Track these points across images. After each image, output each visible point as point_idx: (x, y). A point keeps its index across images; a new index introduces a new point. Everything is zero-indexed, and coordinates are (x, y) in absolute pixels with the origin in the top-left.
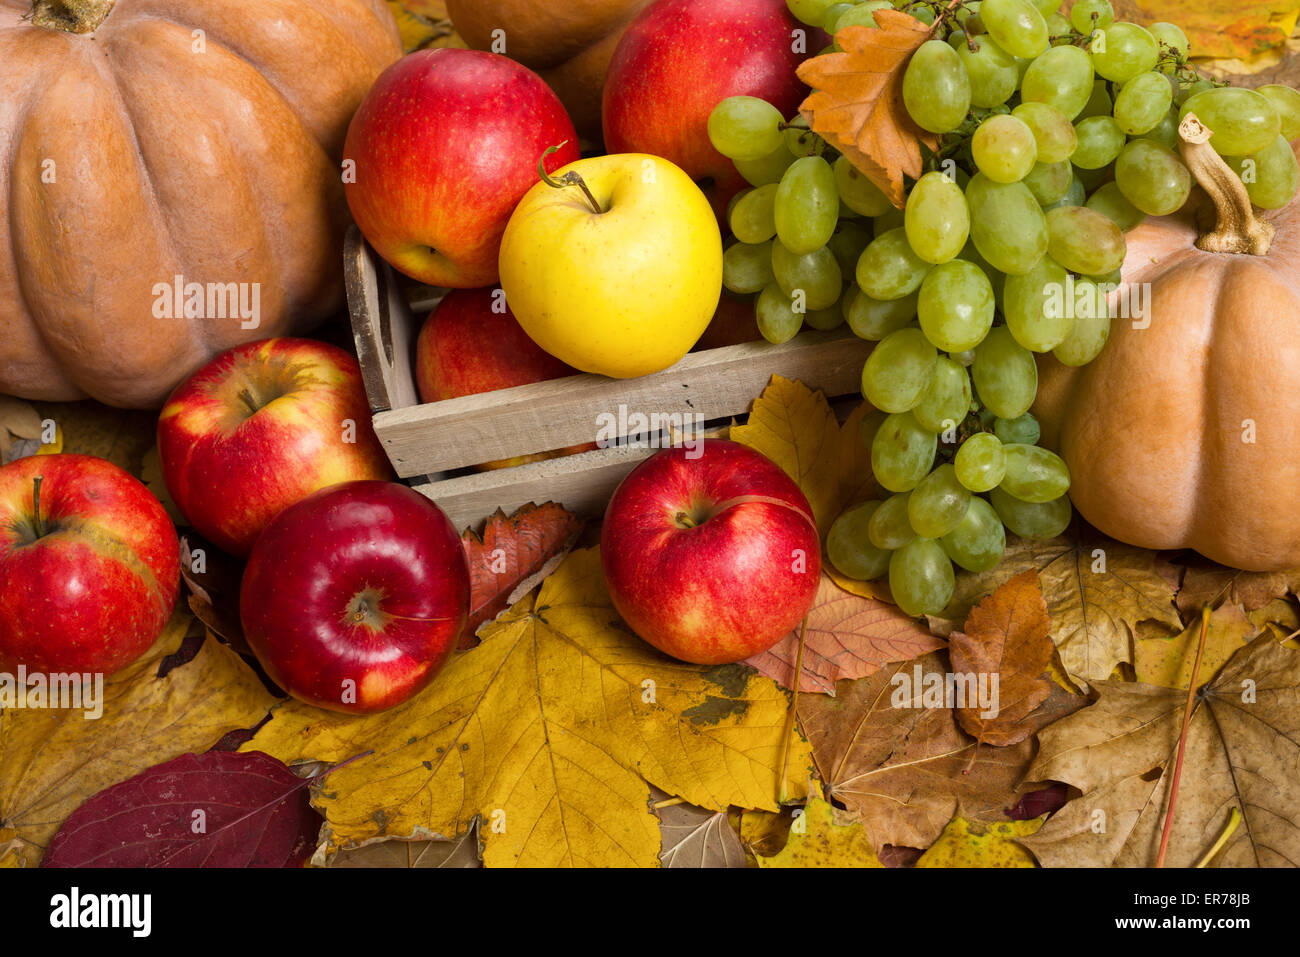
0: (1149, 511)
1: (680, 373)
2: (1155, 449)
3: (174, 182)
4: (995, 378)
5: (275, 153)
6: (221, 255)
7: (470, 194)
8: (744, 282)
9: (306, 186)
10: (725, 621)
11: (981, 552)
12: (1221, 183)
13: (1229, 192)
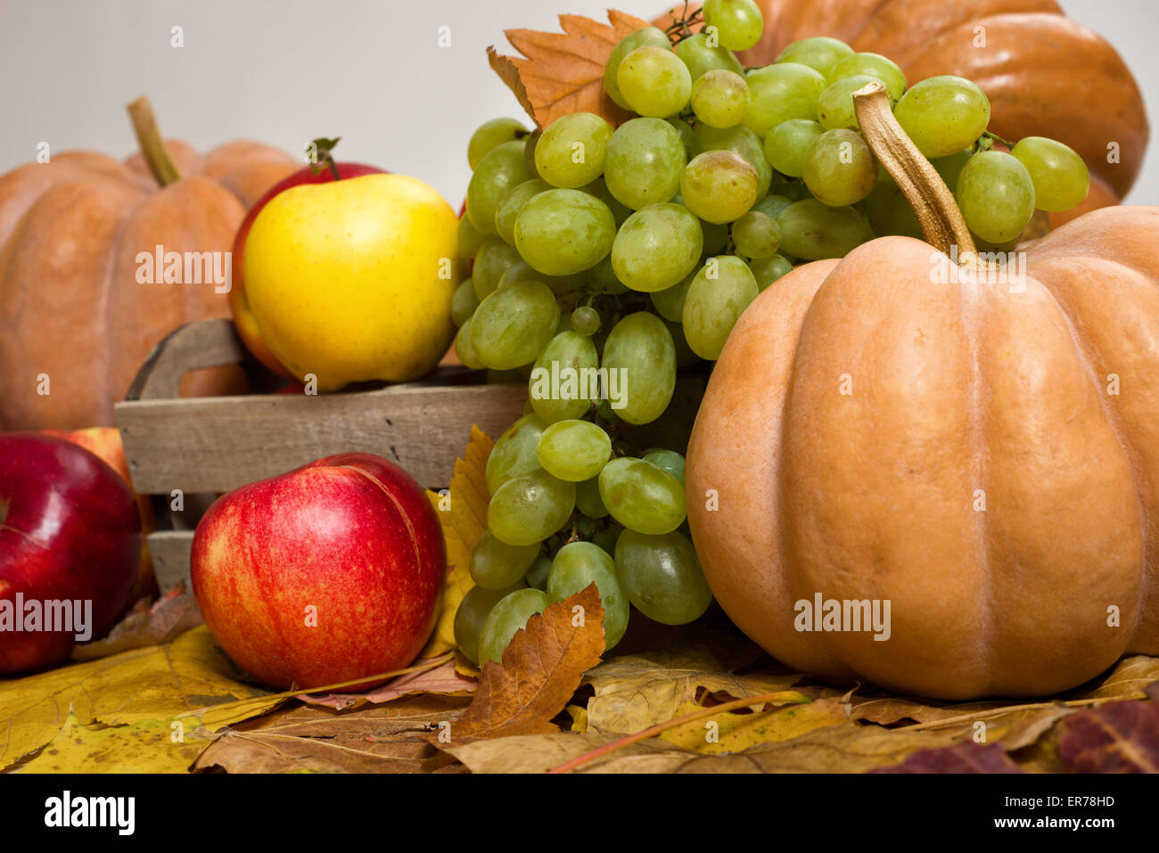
1: (382, 400)
10: (244, 553)
12: (911, 170)
13: (924, 188)
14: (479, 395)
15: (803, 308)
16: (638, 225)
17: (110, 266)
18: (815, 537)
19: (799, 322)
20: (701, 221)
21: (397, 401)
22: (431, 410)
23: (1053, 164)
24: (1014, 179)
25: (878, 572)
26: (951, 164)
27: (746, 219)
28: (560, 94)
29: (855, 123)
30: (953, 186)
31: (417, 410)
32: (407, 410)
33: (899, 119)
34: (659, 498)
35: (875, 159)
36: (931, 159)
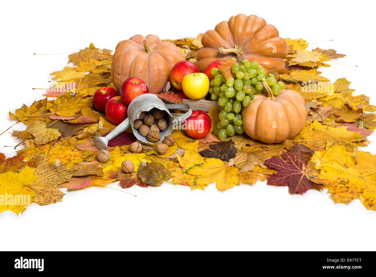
0: (249, 126)
1: (200, 102)
2: (250, 117)
3: (151, 69)
4: (235, 105)
5: (164, 69)
6: (153, 80)
7: (183, 75)
8: (211, 91)
9: (167, 75)
11: (230, 131)
12: (268, 88)
13: (269, 90)
16: (239, 93)
20: (245, 93)
21: (202, 102)
22: (207, 104)
23: (282, 85)
24: (278, 89)
26: (272, 87)
27: (250, 92)
30: (272, 89)
31: (205, 103)
33: (267, 82)
34: (240, 122)
35: (264, 86)
36: (269, 86)
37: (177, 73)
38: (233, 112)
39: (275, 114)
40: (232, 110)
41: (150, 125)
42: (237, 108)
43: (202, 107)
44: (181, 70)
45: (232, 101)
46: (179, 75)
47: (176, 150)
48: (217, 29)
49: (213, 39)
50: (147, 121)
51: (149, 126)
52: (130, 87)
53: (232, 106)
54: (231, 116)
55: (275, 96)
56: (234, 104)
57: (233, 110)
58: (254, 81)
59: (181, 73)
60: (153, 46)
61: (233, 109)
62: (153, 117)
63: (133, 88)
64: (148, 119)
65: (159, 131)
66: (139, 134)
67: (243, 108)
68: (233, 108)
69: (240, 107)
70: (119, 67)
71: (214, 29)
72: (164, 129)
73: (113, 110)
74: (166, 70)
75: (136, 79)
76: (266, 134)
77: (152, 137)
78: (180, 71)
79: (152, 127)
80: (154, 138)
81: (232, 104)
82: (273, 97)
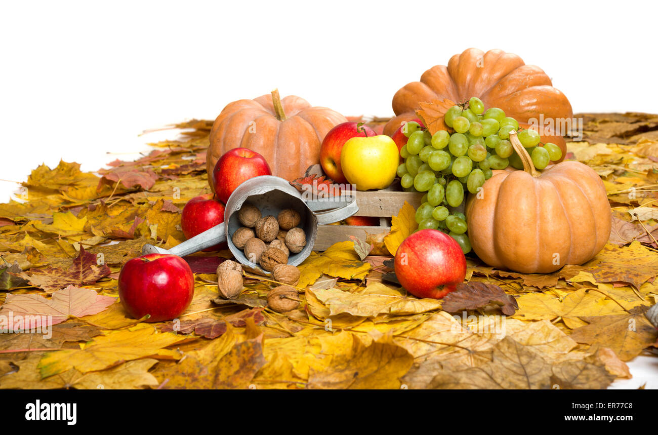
1: (379, 195)
2: (482, 208)
4: (449, 189)
6: (286, 163)
12: (522, 152)
13: (524, 156)
14: (406, 195)
15: (499, 186)
16: (459, 162)
17: (276, 144)
18: (502, 237)
19: (498, 189)
20: (473, 161)
21: (383, 195)
22: (392, 197)
23: (553, 151)
24: (545, 155)
25: (516, 246)
26: (530, 150)
27: (483, 161)
28: (432, 121)
29: (508, 138)
30: (530, 155)
31: (388, 197)
32: (385, 197)
33: (519, 139)
34: (462, 226)
35: (513, 148)
36: (526, 149)
37: (333, 141)
38: (444, 204)
39: (538, 198)
40: (444, 201)
41: (269, 238)
42: (455, 194)
43: (383, 206)
44: (342, 135)
45: (443, 181)
46: (337, 145)
47: (317, 280)
48: (425, 79)
49: (415, 93)
50: (262, 228)
51: (267, 242)
52: (232, 161)
53: (443, 191)
54: (442, 213)
55: (538, 170)
56: (448, 187)
57: (447, 202)
58: (493, 140)
59: (341, 140)
60: (294, 112)
61: (446, 200)
62: (276, 222)
63: (237, 162)
64: (264, 224)
65: (287, 253)
66: (243, 257)
67: (468, 195)
68: (445, 196)
69: (461, 193)
70: (219, 139)
71: (419, 80)
72: (296, 247)
73: (194, 214)
74: (314, 146)
75: (246, 151)
76: (517, 243)
77: (269, 258)
78: (339, 137)
79: (273, 244)
80: (272, 259)
81: (445, 187)
82: (534, 172)
